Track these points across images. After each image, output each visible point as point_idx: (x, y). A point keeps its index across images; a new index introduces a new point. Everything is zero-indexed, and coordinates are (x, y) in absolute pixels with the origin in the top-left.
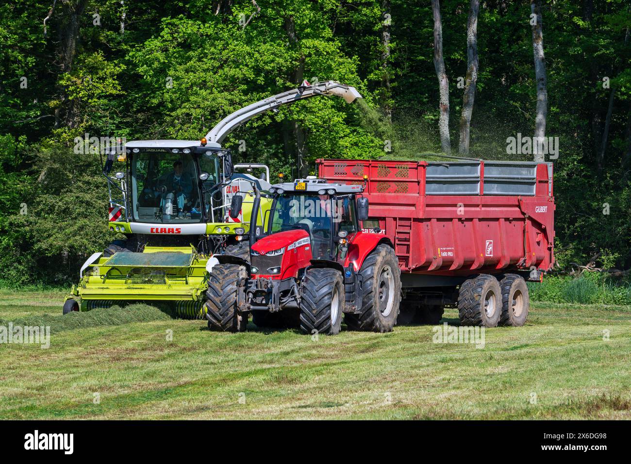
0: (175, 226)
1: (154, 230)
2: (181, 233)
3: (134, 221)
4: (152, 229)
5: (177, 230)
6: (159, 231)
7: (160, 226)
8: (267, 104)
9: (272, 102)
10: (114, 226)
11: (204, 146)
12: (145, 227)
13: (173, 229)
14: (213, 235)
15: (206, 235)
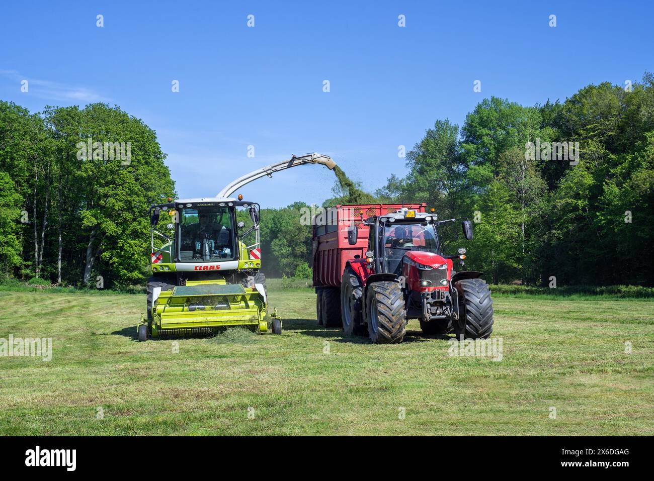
0: (215, 264)
1: (198, 268)
2: (220, 269)
3: (179, 261)
4: (196, 267)
5: (217, 266)
6: (202, 268)
7: (203, 264)
8: (265, 172)
9: (268, 170)
10: (158, 267)
11: (240, 200)
12: (190, 266)
13: (214, 266)
14: (242, 269)
15: (237, 269)
